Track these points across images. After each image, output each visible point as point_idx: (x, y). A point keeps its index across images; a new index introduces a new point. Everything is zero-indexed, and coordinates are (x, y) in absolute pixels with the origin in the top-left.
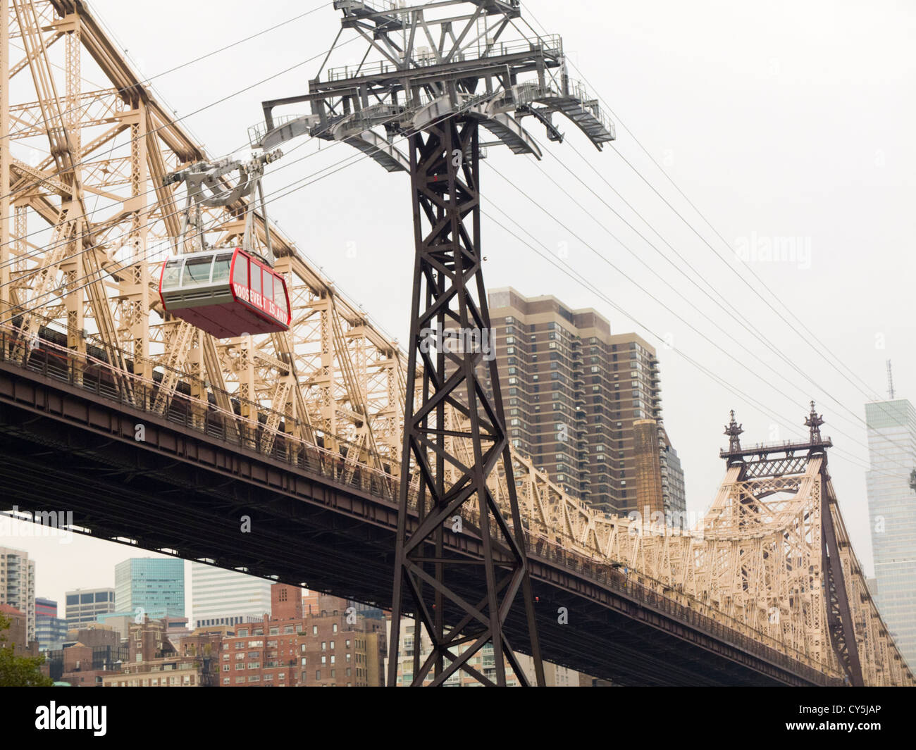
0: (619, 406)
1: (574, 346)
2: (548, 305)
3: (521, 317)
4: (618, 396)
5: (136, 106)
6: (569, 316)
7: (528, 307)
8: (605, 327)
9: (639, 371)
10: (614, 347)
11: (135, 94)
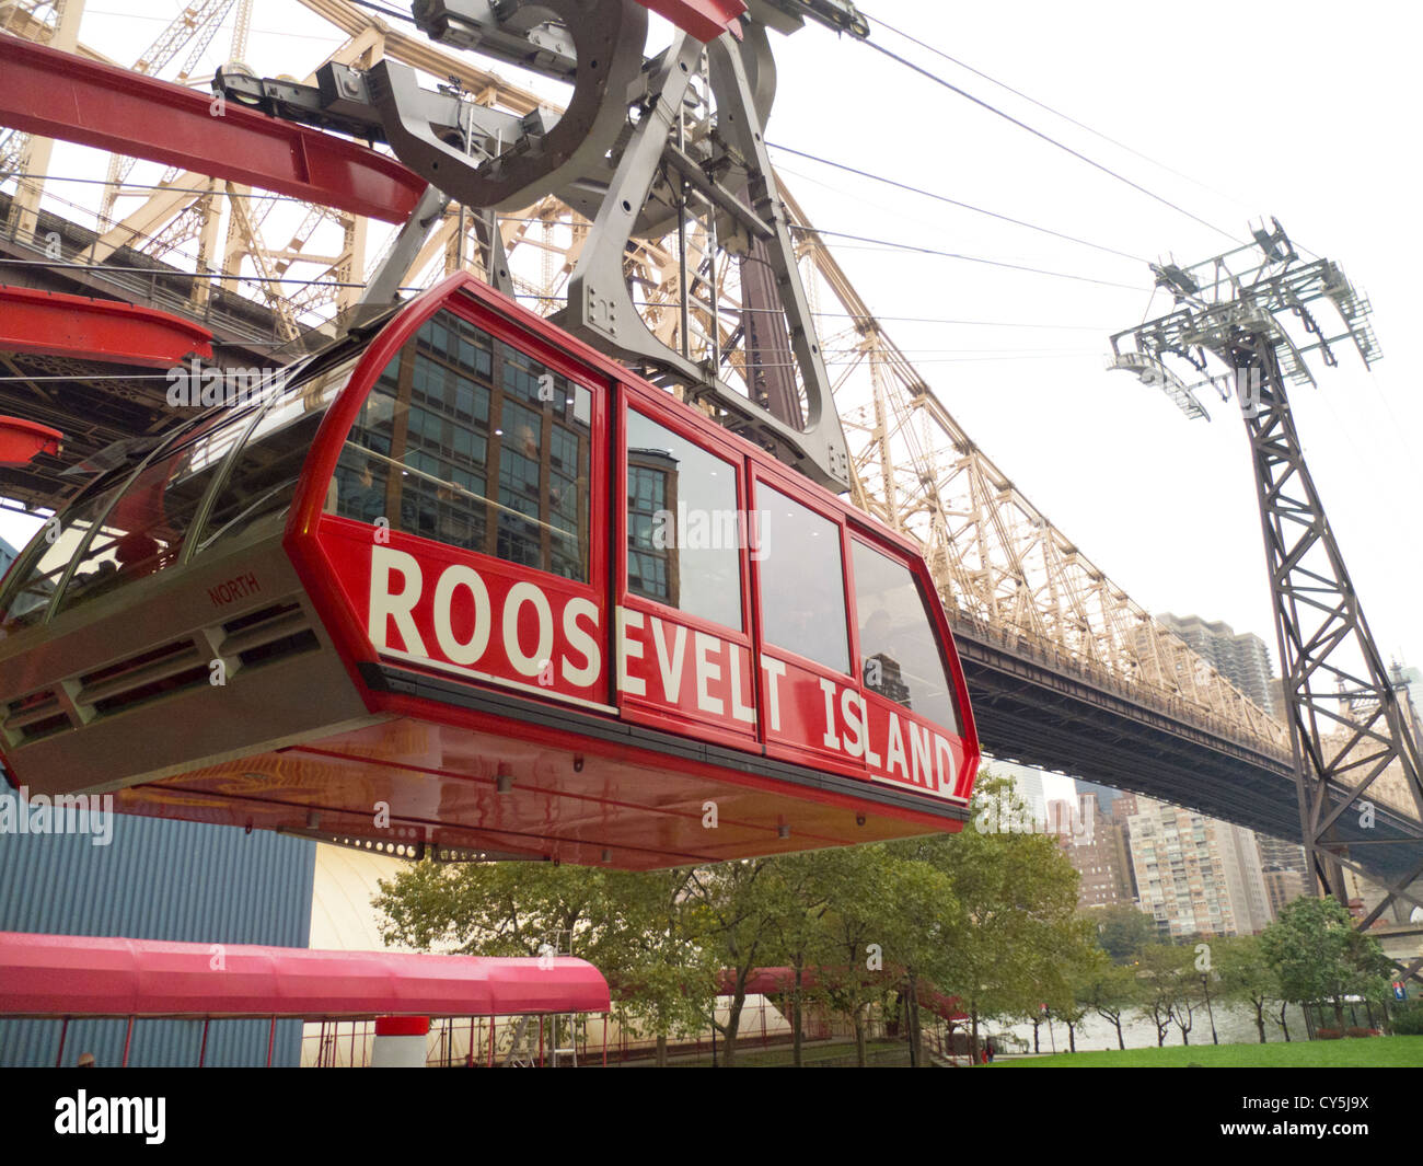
0: (1247, 678)
1: (1214, 643)
2: (1193, 620)
3: (1178, 629)
4: (1246, 672)
5: (967, 454)
6: (1209, 627)
7: (1182, 623)
8: (1231, 630)
9: (1257, 654)
10: (1240, 642)
11: (966, 447)
